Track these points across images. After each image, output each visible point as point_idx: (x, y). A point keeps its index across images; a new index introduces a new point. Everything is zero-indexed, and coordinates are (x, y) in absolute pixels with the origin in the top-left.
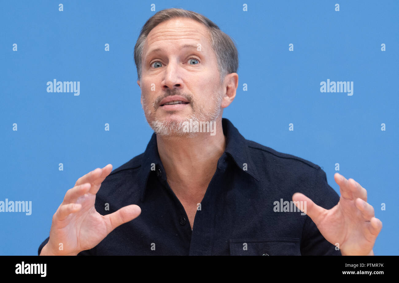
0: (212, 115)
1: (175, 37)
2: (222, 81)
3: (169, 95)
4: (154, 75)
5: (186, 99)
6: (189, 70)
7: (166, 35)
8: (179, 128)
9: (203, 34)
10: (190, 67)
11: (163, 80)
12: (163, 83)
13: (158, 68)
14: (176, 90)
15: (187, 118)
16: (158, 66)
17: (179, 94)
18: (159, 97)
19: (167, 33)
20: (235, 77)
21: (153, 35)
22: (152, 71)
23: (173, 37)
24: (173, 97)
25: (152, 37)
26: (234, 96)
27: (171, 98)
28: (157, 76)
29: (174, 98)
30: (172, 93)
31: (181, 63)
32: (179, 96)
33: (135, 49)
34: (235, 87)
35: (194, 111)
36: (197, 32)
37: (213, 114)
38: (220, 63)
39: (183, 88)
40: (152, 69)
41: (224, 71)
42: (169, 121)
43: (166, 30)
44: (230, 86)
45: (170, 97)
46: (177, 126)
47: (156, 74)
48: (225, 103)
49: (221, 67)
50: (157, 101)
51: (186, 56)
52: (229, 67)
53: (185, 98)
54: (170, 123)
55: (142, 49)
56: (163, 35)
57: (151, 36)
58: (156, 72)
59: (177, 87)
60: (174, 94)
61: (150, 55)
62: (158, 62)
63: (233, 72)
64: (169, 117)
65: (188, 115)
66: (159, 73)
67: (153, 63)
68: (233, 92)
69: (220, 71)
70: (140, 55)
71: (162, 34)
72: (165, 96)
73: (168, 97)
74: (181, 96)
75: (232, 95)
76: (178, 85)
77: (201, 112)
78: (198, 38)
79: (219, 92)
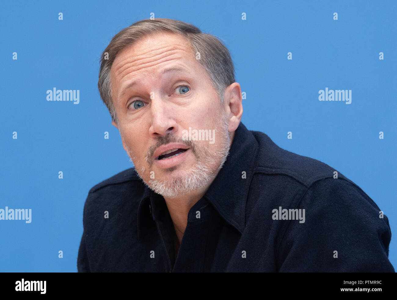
0: (220, 152)
1: (149, 63)
2: (222, 101)
3: (162, 144)
4: (136, 119)
5: (185, 145)
6: (179, 104)
7: (138, 64)
8: (186, 186)
9: (184, 48)
10: (180, 100)
11: (150, 126)
12: (152, 130)
13: (139, 109)
14: (169, 136)
15: (193, 170)
16: (139, 106)
17: (174, 140)
18: (151, 147)
19: (138, 61)
20: (237, 88)
21: (120, 67)
22: (133, 114)
23: (147, 64)
24: (167, 145)
25: (120, 70)
26: (241, 111)
27: (165, 148)
28: (140, 121)
29: (168, 147)
30: (164, 140)
31: (167, 96)
32: (175, 143)
33: (99, 87)
34: (239, 100)
35: (198, 157)
36: (176, 49)
37: (221, 150)
38: (214, 79)
39: (177, 131)
40: (132, 112)
41: (221, 87)
42: (172, 181)
43: (136, 58)
44: (232, 101)
45: (163, 146)
46: (183, 184)
47: (139, 117)
48: (233, 126)
49: (216, 84)
50: (150, 153)
51: (171, 84)
52: (226, 79)
53: (182, 144)
54: (174, 183)
55: (110, 86)
56: (133, 66)
57: (118, 69)
58: (137, 114)
59: (170, 132)
60: (168, 142)
61: (124, 93)
62: (137, 101)
63: (231, 83)
64: (170, 175)
65: (192, 165)
66: (142, 115)
67: (131, 104)
68: (238, 107)
69: (217, 89)
70: (109, 94)
71: (132, 64)
72: (158, 146)
73: (161, 147)
74: (177, 143)
75: (239, 111)
76: (171, 128)
77: (207, 155)
78: (180, 56)
79: (223, 116)
